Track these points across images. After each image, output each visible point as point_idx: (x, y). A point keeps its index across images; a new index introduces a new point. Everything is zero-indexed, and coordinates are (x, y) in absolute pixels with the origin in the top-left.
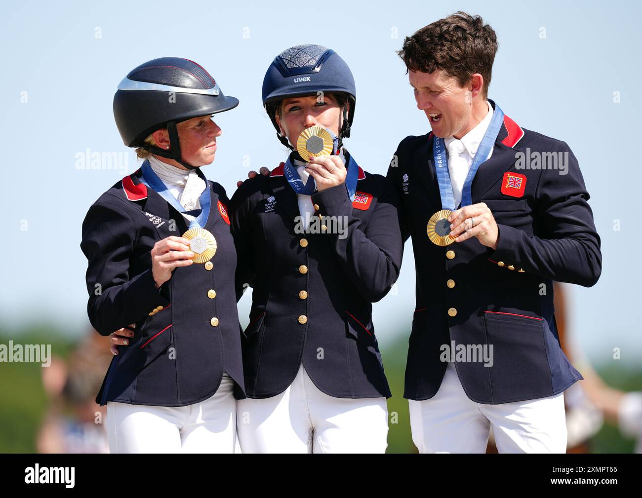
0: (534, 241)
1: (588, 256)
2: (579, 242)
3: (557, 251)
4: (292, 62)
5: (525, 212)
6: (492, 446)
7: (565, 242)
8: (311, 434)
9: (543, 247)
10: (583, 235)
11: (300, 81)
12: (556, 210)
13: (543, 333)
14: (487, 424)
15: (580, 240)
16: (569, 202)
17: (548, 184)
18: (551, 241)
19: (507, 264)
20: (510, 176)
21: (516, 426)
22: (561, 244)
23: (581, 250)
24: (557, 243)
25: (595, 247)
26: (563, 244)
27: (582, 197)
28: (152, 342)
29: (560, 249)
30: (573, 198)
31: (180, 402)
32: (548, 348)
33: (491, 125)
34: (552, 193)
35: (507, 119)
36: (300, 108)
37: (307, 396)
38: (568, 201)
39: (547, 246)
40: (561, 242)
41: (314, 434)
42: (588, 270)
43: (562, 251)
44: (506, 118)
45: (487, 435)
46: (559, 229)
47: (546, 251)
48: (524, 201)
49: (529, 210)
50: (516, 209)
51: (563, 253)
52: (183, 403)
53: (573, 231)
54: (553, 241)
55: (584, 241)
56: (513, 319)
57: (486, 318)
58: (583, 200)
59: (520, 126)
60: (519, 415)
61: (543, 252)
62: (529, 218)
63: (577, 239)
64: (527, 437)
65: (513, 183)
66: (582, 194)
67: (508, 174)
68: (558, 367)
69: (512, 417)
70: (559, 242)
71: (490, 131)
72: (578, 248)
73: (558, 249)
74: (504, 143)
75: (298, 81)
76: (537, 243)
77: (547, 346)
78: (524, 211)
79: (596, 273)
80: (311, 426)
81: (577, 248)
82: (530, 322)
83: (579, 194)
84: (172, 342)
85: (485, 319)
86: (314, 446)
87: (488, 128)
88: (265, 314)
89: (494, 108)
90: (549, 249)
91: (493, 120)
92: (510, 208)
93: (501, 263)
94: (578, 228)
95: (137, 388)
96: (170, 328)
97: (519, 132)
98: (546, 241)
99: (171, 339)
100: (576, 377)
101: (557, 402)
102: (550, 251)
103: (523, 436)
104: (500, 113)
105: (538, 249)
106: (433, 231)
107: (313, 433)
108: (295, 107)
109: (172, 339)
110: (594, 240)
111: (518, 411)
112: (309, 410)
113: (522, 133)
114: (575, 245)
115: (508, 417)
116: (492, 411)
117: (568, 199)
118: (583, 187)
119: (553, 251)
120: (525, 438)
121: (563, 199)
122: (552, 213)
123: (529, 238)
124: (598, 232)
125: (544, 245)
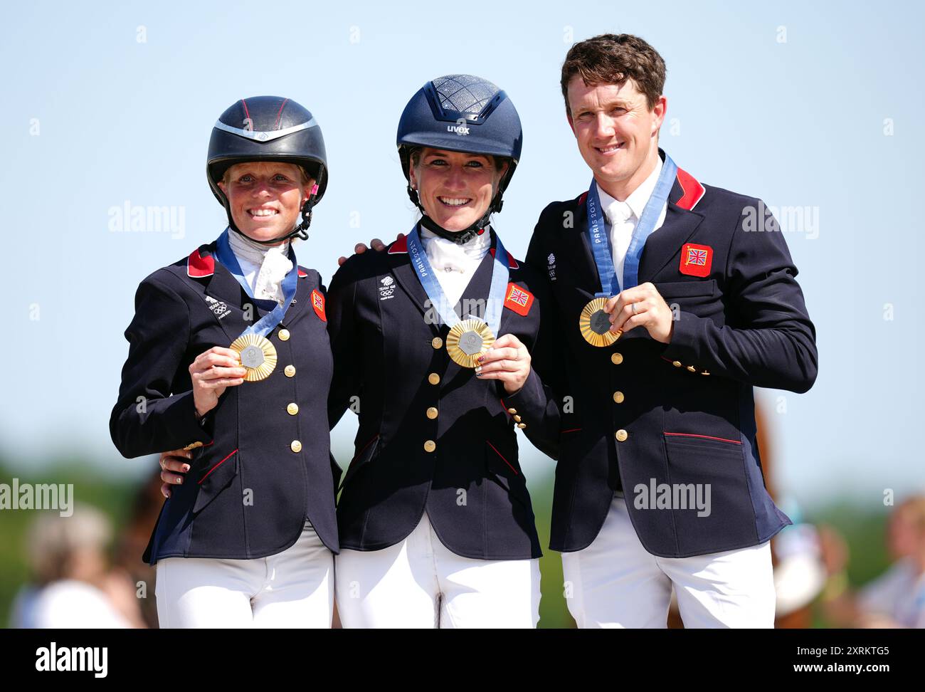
0: (723, 333)
1: (798, 353)
2: (785, 334)
3: (755, 348)
4: (449, 101)
5: (714, 297)
6: (674, 616)
7: (766, 334)
8: (438, 603)
9: (736, 341)
10: (790, 323)
11: (456, 131)
12: (753, 292)
13: (743, 460)
14: (667, 585)
15: (786, 331)
16: (770, 280)
17: (741, 256)
18: (747, 332)
19: (685, 364)
20: (691, 250)
21: (707, 586)
22: (760, 337)
23: (788, 345)
24: (755, 335)
25: (808, 339)
26: (763, 336)
27: (788, 272)
28: (212, 474)
29: (759, 344)
30: (775, 275)
31: (249, 553)
32: (750, 481)
33: (661, 180)
34: (746, 270)
35: (681, 173)
36: (446, 164)
37: (434, 551)
38: (768, 279)
39: (740, 338)
40: (760, 333)
41: (442, 601)
42: (799, 371)
43: (761, 347)
44: (680, 171)
45: (667, 600)
46: (759, 317)
47: (739, 346)
48: (711, 281)
49: (719, 293)
50: (701, 294)
51: (763, 350)
52: (253, 555)
53: (776, 319)
54: (750, 332)
55: (793, 333)
56: (703, 442)
57: (667, 442)
58: (789, 276)
59: (699, 182)
60: (712, 571)
61: (736, 349)
62: (719, 305)
63: (782, 329)
64: (722, 600)
65: (696, 257)
66: (786, 269)
67: (688, 247)
68: (763, 506)
69: (702, 575)
70: (756, 332)
71: (659, 189)
72: (784, 342)
73: (755, 344)
74: (679, 204)
75: (452, 130)
76: (728, 335)
77: (750, 478)
78: (712, 295)
79: (810, 375)
80: (438, 592)
81: (781, 341)
82: (726, 447)
83: (783, 268)
84: (237, 472)
85: (666, 444)
86: (442, 618)
87: (657, 185)
88: (379, 438)
89: (663, 159)
90: (744, 345)
91: (663, 174)
92: (693, 292)
93: (678, 363)
94: (784, 315)
95: (193, 536)
96: (236, 454)
97: (698, 189)
98: (741, 332)
99: (236, 468)
100: (784, 521)
101: (762, 553)
102: (746, 348)
103: (717, 600)
104: (672, 165)
105: (728, 344)
106: (587, 325)
107: (440, 600)
108: (439, 161)
109: (238, 468)
110: (805, 331)
111: (710, 566)
112: (435, 569)
113: (703, 190)
114: (779, 338)
115: (696, 574)
116: (676, 568)
117: (768, 276)
118: (788, 259)
119: (749, 347)
120: (720, 602)
121: (761, 276)
122: (748, 297)
123: (717, 329)
124: (812, 319)
125: (738, 339)
